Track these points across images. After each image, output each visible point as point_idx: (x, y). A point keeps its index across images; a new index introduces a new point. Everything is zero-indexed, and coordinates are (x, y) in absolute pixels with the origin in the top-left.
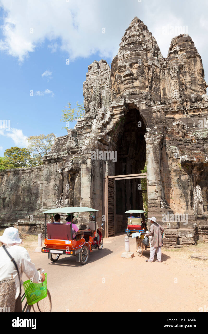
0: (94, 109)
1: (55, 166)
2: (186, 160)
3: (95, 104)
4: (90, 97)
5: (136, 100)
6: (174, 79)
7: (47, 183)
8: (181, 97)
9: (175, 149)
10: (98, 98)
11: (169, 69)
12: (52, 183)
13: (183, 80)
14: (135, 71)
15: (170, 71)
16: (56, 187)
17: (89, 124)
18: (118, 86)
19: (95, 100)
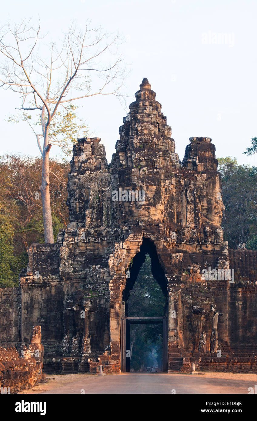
0: (92, 221)
1: (40, 293)
2: (197, 310)
3: (92, 214)
4: (83, 200)
5: (154, 236)
6: (190, 204)
7: (27, 313)
8: (196, 227)
9: (190, 298)
10: (97, 207)
11: (186, 191)
12: (36, 314)
13: (200, 207)
14: (152, 195)
15: (187, 193)
16: (41, 319)
17: (85, 241)
18: (130, 208)
19: (93, 208)
